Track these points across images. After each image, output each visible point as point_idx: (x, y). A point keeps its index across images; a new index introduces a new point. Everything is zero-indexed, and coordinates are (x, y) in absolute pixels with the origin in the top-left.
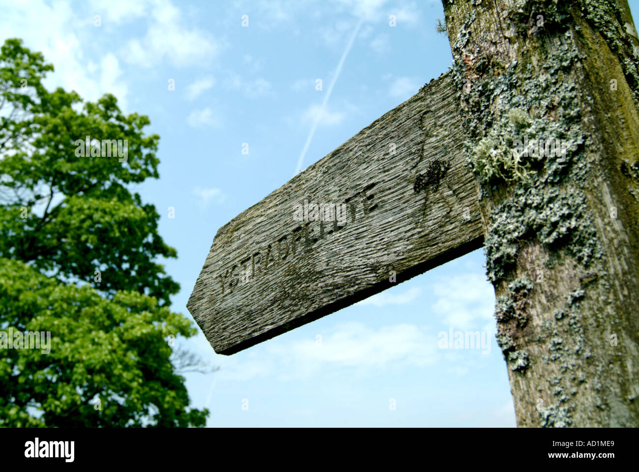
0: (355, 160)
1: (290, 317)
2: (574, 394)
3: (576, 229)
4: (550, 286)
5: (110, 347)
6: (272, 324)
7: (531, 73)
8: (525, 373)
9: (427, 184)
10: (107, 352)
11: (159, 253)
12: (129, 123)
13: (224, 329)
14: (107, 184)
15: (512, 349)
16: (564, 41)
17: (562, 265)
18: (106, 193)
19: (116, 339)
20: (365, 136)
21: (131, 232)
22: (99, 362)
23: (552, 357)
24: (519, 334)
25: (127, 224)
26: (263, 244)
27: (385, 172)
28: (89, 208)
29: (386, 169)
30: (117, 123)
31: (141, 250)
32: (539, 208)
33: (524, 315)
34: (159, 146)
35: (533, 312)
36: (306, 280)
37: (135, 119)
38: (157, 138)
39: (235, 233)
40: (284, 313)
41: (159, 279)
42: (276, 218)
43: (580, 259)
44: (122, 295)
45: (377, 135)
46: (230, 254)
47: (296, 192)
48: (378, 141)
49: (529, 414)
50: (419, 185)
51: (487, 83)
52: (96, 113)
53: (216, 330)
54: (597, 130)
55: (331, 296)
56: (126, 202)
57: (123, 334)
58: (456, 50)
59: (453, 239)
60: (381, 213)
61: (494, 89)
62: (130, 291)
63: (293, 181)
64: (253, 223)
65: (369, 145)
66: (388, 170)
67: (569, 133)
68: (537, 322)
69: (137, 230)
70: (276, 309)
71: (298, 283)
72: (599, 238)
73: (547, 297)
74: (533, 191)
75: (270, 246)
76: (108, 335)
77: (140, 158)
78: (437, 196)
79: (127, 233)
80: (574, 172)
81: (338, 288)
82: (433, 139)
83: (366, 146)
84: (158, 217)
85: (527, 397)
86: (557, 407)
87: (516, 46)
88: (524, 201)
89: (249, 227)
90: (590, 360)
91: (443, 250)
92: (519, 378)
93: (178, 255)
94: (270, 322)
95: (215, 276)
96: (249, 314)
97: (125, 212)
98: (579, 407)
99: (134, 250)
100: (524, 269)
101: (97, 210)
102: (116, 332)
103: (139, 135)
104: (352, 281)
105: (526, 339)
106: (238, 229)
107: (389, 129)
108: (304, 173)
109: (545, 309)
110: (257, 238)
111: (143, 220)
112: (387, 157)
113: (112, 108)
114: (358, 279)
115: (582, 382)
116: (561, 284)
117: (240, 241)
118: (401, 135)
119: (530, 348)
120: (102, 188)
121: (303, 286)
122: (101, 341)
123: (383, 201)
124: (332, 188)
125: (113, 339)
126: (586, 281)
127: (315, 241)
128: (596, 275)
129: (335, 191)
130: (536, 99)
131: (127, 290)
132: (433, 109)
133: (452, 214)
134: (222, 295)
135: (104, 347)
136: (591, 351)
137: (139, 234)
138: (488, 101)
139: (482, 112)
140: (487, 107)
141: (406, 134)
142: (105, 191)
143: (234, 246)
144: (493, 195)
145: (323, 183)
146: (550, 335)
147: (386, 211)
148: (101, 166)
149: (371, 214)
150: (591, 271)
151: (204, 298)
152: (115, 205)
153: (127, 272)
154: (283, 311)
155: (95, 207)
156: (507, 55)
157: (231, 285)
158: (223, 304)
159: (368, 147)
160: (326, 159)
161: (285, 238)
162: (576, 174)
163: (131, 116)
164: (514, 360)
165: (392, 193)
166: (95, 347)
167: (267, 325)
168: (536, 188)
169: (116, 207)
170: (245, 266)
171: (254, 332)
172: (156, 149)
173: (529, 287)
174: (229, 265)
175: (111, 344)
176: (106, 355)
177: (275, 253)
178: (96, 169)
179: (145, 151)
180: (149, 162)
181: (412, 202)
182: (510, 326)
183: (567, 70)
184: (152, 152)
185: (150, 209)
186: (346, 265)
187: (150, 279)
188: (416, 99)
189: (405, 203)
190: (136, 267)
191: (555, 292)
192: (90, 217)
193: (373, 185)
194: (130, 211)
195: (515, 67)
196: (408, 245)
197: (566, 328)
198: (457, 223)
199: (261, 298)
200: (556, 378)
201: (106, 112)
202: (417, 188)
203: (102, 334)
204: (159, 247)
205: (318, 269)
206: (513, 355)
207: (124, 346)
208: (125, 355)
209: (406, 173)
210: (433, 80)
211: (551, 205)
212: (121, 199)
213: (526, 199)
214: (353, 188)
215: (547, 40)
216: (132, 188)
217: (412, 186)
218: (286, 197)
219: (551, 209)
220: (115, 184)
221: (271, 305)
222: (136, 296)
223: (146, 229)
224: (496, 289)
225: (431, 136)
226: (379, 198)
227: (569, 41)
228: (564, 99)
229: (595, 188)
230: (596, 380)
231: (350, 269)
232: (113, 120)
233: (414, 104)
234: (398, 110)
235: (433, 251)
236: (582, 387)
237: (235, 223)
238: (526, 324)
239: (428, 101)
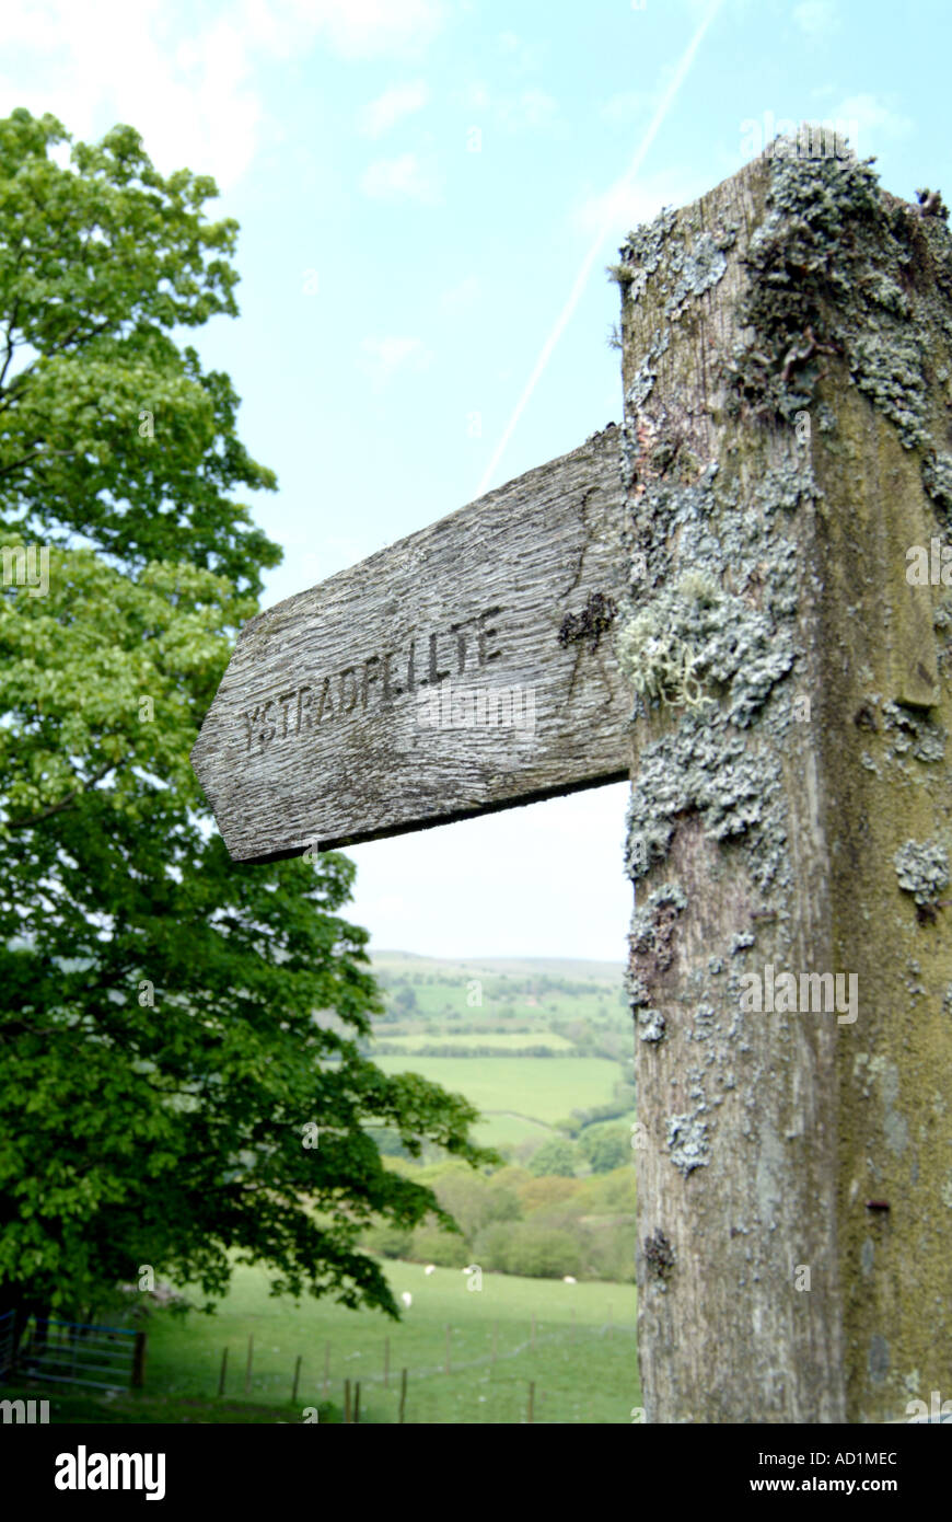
0: (473, 552)
1: (350, 828)
2: (718, 1105)
3: (756, 825)
4: (711, 911)
5: (135, 681)
6: (322, 832)
7: (736, 498)
8: (657, 1049)
9: (580, 636)
10: (128, 692)
11: (239, 479)
12: (173, 191)
13: (248, 819)
14: (127, 329)
15: (644, 1005)
16: (794, 452)
17: (732, 880)
18: (125, 350)
19: (147, 665)
20: (492, 506)
21: (179, 436)
22: (114, 710)
23: (698, 1033)
24: (657, 981)
25: (170, 419)
26: (318, 674)
27: (517, 590)
28: (90, 382)
29: (521, 584)
30: (147, 191)
31: (201, 471)
32: (712, 769)
33: (667, 952)
34: (237, 245)
35: (681, 949)
36: (380, 763)
37: (184, 183)
38: (233, 226)
39: (274, 637)
40: (341, 817)
41: (237, 535)
42: (340, 629)
43: (757, 879)
44: (160, 572)
45: (511, 510)
46: (262, 675)
47: (374, 585)
48: (512, 523)
49: (654, 1117)
50: (567, 635)
51: (666, 497)
52: (99, 169)
53: (234, 817)
54: (816, 648)
55: (415, 805)
56: (167, 370)
57: (162, 657)
58: (630, 404)
59: (609, 756)
60: (504, 669)
61: (678, 510)
62: (175, 560)
63: (370, 561)
64: (302, 627)
65: (497, 527)
66: (522, 589)
67: (774, 640)
68: (684, 967)
69: (191, 432)
70: (330, 805)
71: (368, 767)
72: (789, 851)
73: (703, 930)
74: (708, 733)
75: (327, 681)
76: (130, 656)
77: (197, 269)
78: (594, 664)
79: (171, 439)
80: (772, 718)
81: (427, 795)
82: (599, 548)
83: (493, 528)
84: (237, 401)
85: (655, 1090)
86: (692, 1120)
87: (722, 431)
88: (689, 749)
89: (296, 632)
90: (746, 1056)
91: (592, 772)
92: (649, 1055)
93: (279, 484)
94: (319, 827)
95: (237, 713)
96: (288, 805)
97: (166, 392)
98: (722, 1128)
99: (184, 473)
100: (679, 871)
101: (106, 387)
102: (147, 651)
103: (196, 218)
104: (450, 789)
105: (667, 991)
106: (278, 631)
107: (531, 506)
108: (389, 550)
109: (699, 950)
110: (307, 658)
111: (204, 410)
112: (523, 560)
113: (130, 157)
114: (458, 787)
115: (732, 1088)
116: (726, 912)
117: (280, 656)
118: (550, 524)
119: (670, 1008)
120: (117, 336)
121: (374, 773)
122: (116, 669)
123: (509, 648)
124: (431, 595)
125: (140, 665)
126: (761, 920)
127: (400, 691)
128: (774, 914)
129: (436, 604)
130: (735, 555)
131: (170, 559)
132: (604, 486)
133: (613, 705)
134: (246, 754)
135: (123, 680)
136: (751, 1041)
137: (196, 441)
138: (666, 530)
139: (652, 550)
140: (663, 542)
141: (557, 527)
142: (122, 343)
143: (272, 661)
144: (652, 718)
145: (418, 581)
146: (699, 998)
147: (513, 668)
148: (111, 288)
149: (489, 668)
150: (770, 905)
151: (217, 750)
152: (146, 377)
153: (171, 518)
154: (340, 812)
155: (104, 380)
156: (706, 445)
157: (262, 737)
158: (250, 770)
159: (497, 531)
160: (427, 534)
161: (351, 670)
162: (773, 723)
163: (177, 176)
164: (644, 1025)
165: (526, 636)
166: (105, 680)
167: (313, 832)
168: (713, 727)
169: (147, 382)
170: (286, 707)
171: (293, 838)
172: (232, 251)
173: (682, 903)
174: (261, 697)
175: (137, 675)
176: (127, 697)
177: (336, 697)
178: (103, 295)
179: (209, 256)
180: (217, 279)
181: (553, 665)
182: (646, 964)
183: (790, 511)
184: (224, 258)
185: (218, 383)
186: (443, 754)
187: (219, 535)
188: (579, 458)
189: (543, 662)
190: (191, 510)
191: (716, 923)
192: (93, 402)
193: (496, 611)
194: (175, 391)
195: (713, 477)
196: (540, 745)
197: (720, 991)
198: (618, 727)
199: (307, 777)
200: (696, 1072)
201: (120, 168)
202: (565, 638)
203: (118, 653)
204: (238, 467)
205: (400, 749)
206: (644, 1015)
207: (164, 680)
208: (166, 698)
209: (550, 603)
210: (612, 424)
211: (729, 769)
212: (158, 364)
213: (695, 745)
214: (464, 606)
215: (769, 439)
216: (180, 336)
217: (555, 633)
218: (358, 590)
219: (728, 775)
220: (143, 329)
221: (324, 796)
222: (188, 575)
223: (211, 429)
224: (636, 890)
225: (597, 541)
226: (505, 640)
227: (801, 455)
228: (774, 571)
229: (798, 757)
230: (749, 1091)
231: (447, 762)
232: (135, 184)
233: (575, 467)
234: (548, 470)
235: (575, 770)
236: (729, 1096)
237: (273, 617)
238: (667, 968)
239: (597, 469)
